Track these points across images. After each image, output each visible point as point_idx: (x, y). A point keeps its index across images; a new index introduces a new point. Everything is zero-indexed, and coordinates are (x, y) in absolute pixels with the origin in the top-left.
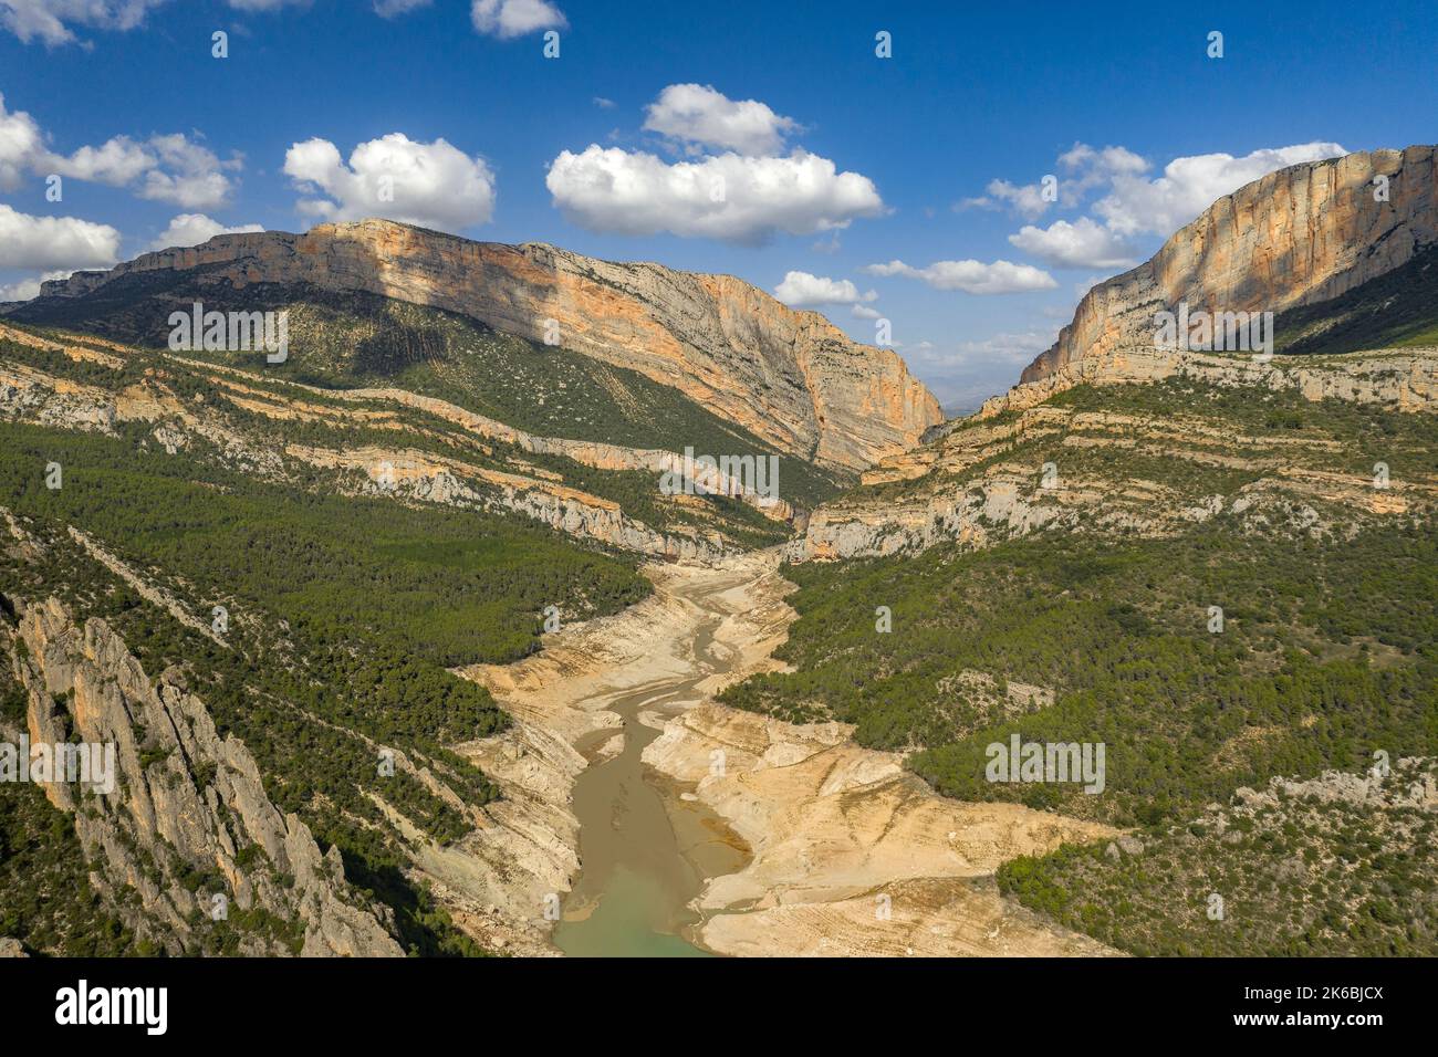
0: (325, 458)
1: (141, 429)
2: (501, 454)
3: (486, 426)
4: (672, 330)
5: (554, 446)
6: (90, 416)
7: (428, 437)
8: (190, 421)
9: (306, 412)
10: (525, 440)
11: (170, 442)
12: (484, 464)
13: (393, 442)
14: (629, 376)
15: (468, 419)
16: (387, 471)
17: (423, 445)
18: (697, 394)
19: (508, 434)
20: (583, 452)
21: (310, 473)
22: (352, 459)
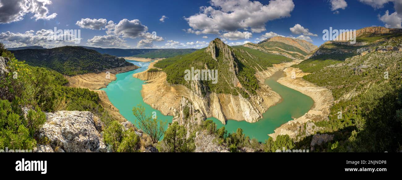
0: (270, 52)
1: (259, 49)
2: (283, 52)
3: (283, 50)
4: (299, 44)
5: (288, 51)
6: (256, 49)
7: (278, 50)
8: (262, 49)
9: (269, 48)
10: (285, 51)
11: (260, 50)
12: (282, 52)
13: (275, 50)
14: (295, 47)
15: (281, 49)
16: (274, 52)
17: (277, 50)
18: (301, 49)
19: (284, 50)
20: (290, 52)
21: (269, 52)
22: (272, 52)
